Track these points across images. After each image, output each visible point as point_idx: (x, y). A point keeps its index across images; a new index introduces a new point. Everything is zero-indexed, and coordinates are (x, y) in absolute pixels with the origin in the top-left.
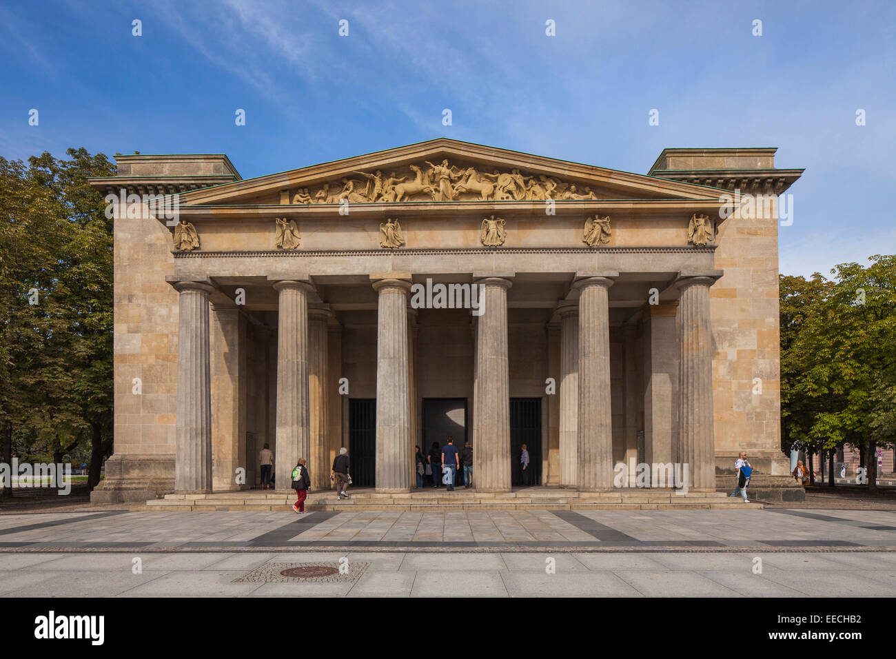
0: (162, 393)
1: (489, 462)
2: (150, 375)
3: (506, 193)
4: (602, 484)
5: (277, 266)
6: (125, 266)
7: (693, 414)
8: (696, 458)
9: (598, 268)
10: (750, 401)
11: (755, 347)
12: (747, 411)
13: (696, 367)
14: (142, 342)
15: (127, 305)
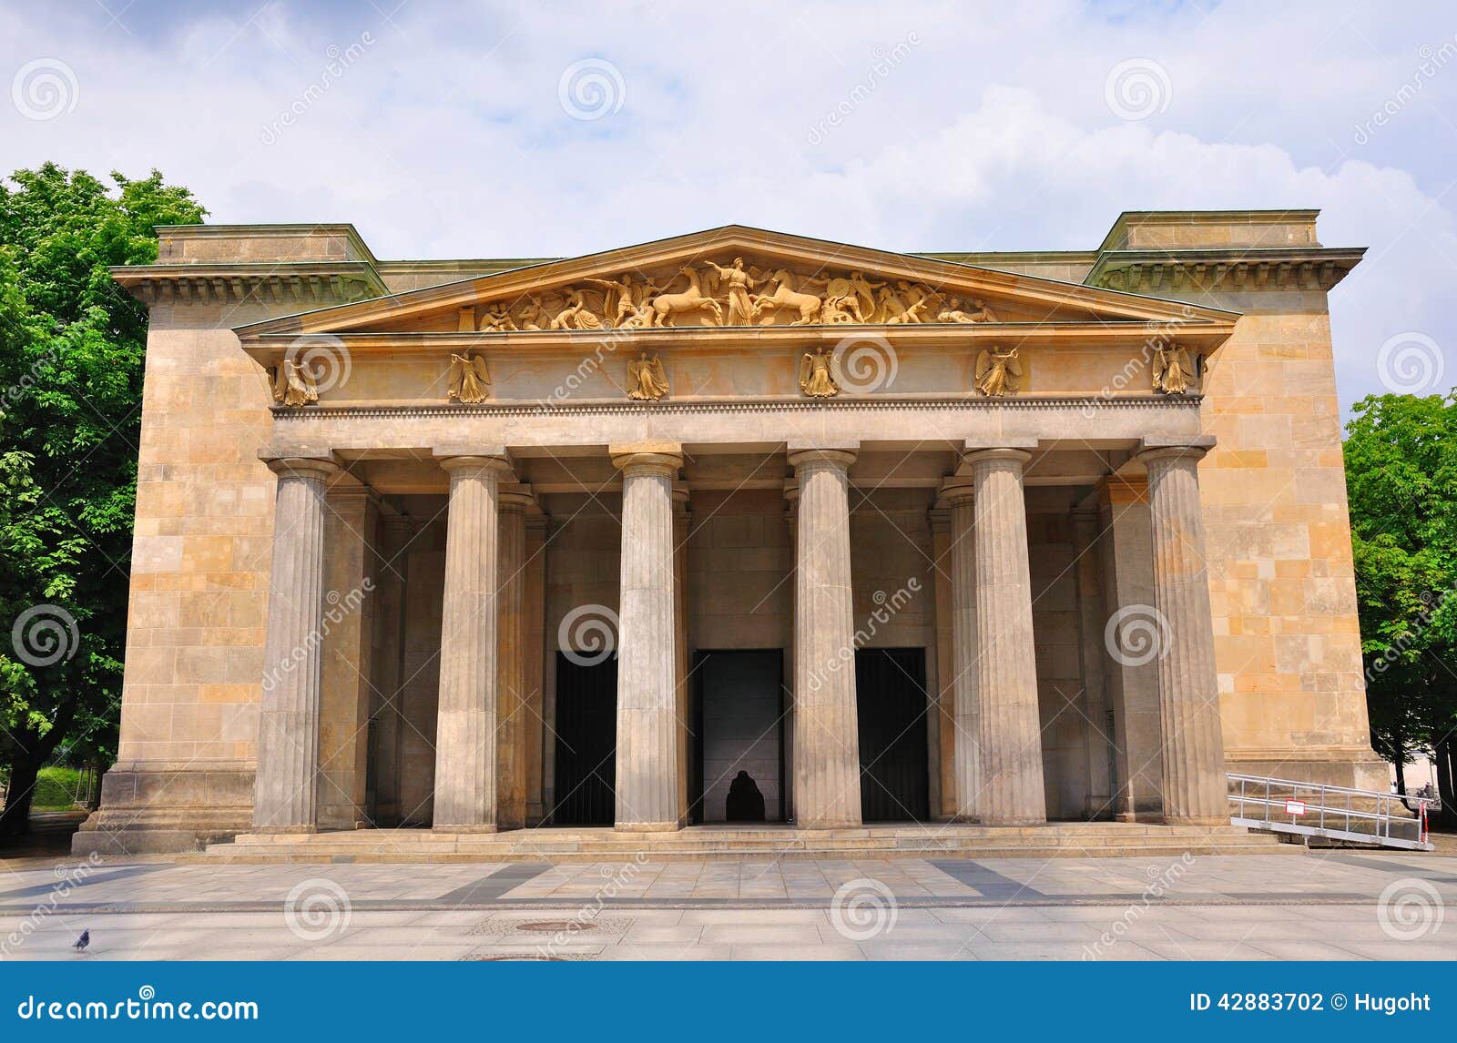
0: (216, 645)
1: (819, 774)
2: (196, 611)
3: (841, 310)
4: (1024, 812)
5: (451, 430)
6: (163, 415)
7: (1179, 683)
8: (1189, 762)
9: (1003, 433)
10: (1306, 655)
11: (1308, 556)
12: (1302, 674)
13: (1179, 600)
14: (184, 553)
15: (162, 485)
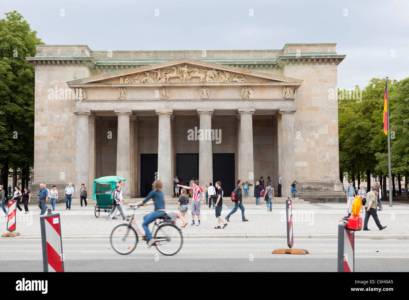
0: (57, 154)
2: (51, 145)
3: (210, 78)
5: (118, 106)
9: (247, 108)
10: (325, 157)
11: (327, 133)
12: (324, 162)
14: (48, 130)
15: (41, 113)
